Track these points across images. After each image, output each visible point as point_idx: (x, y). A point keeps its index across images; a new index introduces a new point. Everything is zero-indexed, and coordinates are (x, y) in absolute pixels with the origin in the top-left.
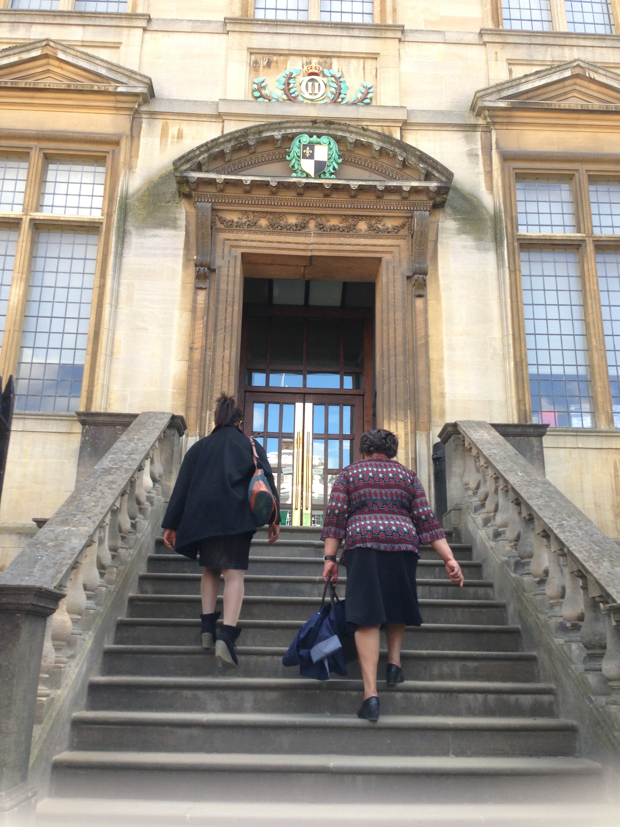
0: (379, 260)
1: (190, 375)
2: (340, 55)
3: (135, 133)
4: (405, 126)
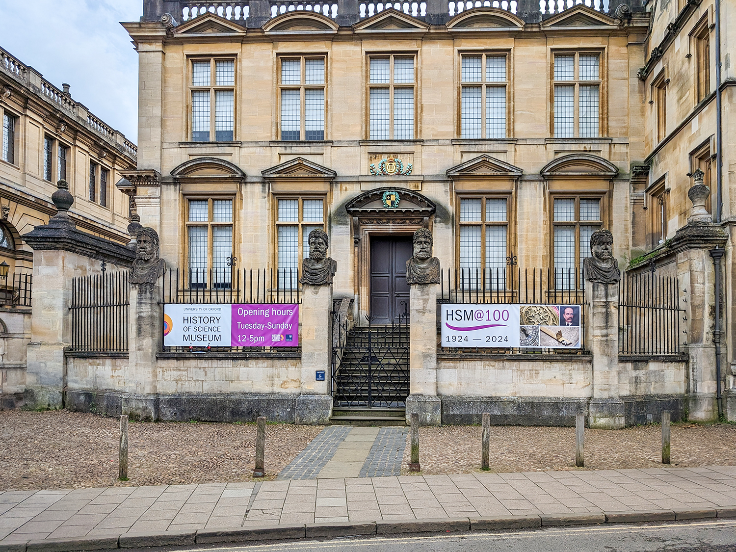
1: (354, 276)
2: (401, 153)
3: (331, 190)
4: (423, 182)
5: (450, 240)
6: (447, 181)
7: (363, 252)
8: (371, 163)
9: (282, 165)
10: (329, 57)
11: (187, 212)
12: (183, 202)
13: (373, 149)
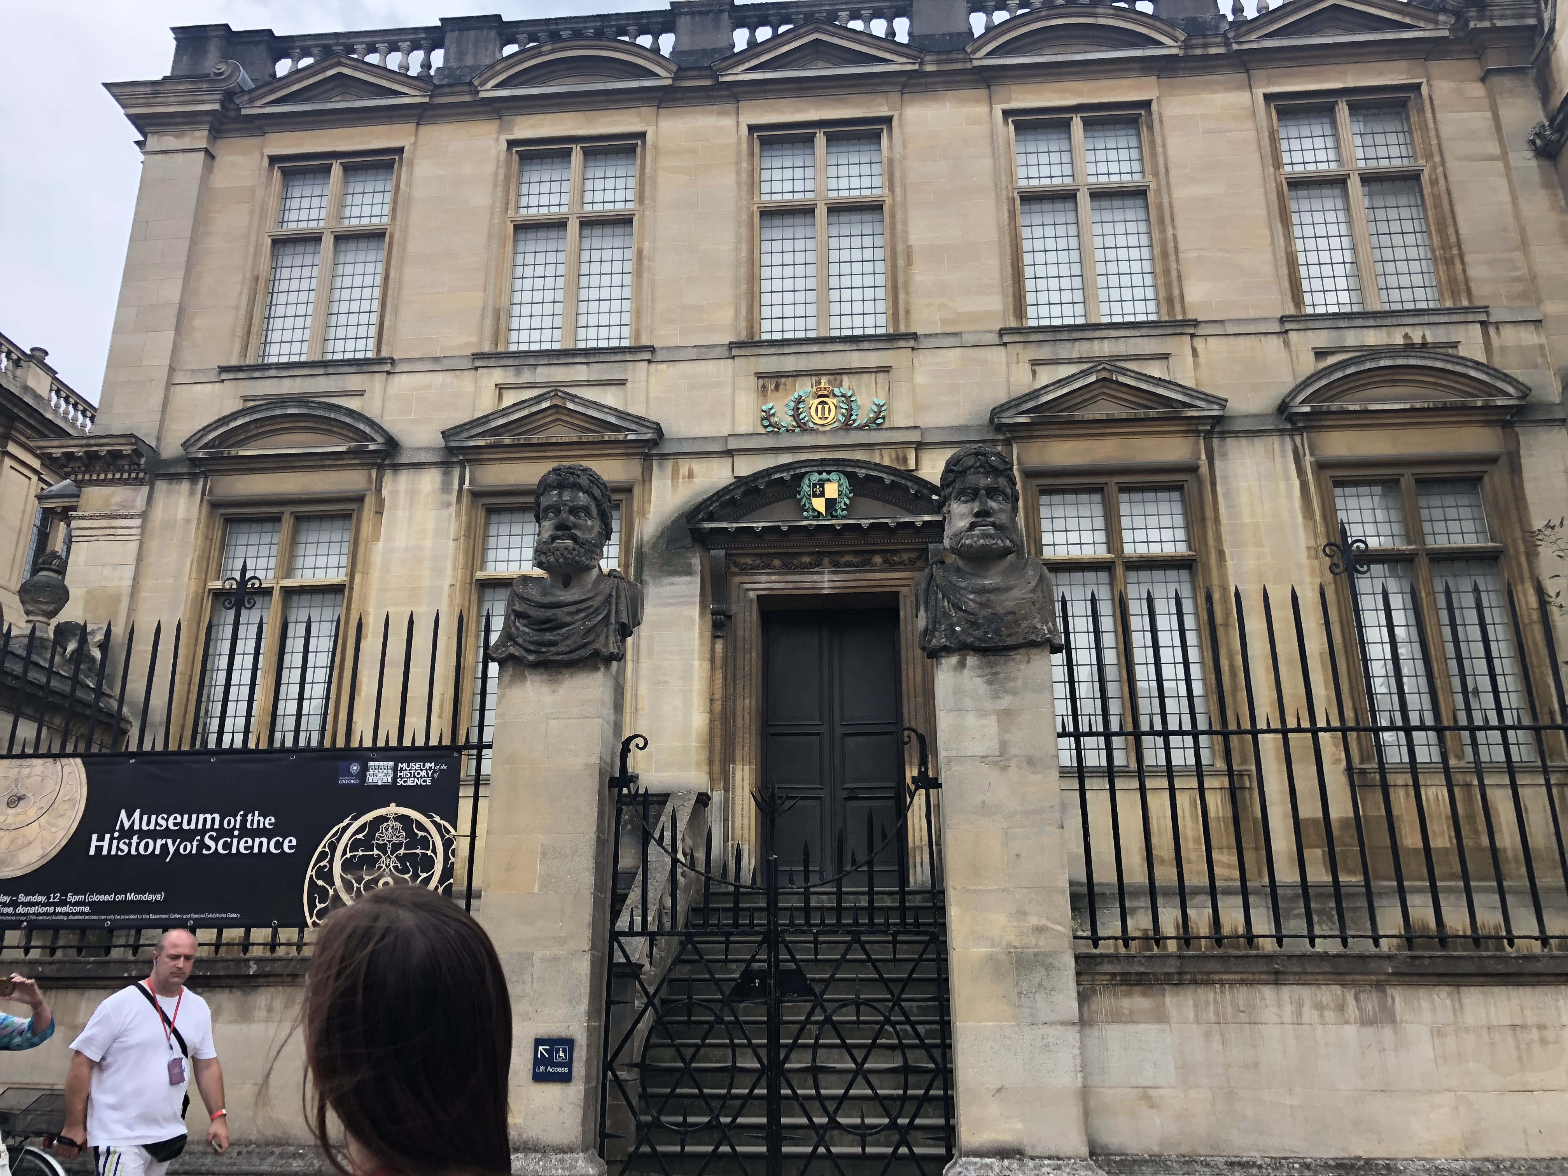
0: (897, 593)
1: (711, 730)
2: (851, 372)
3: (646, 477)
4: (919, 446)
7: (739, 654)
8: (765, 404)
9: (504, 412)
10: (649, 143)
11: (215, 554)
12: (209, 525)
13: (771, 364)
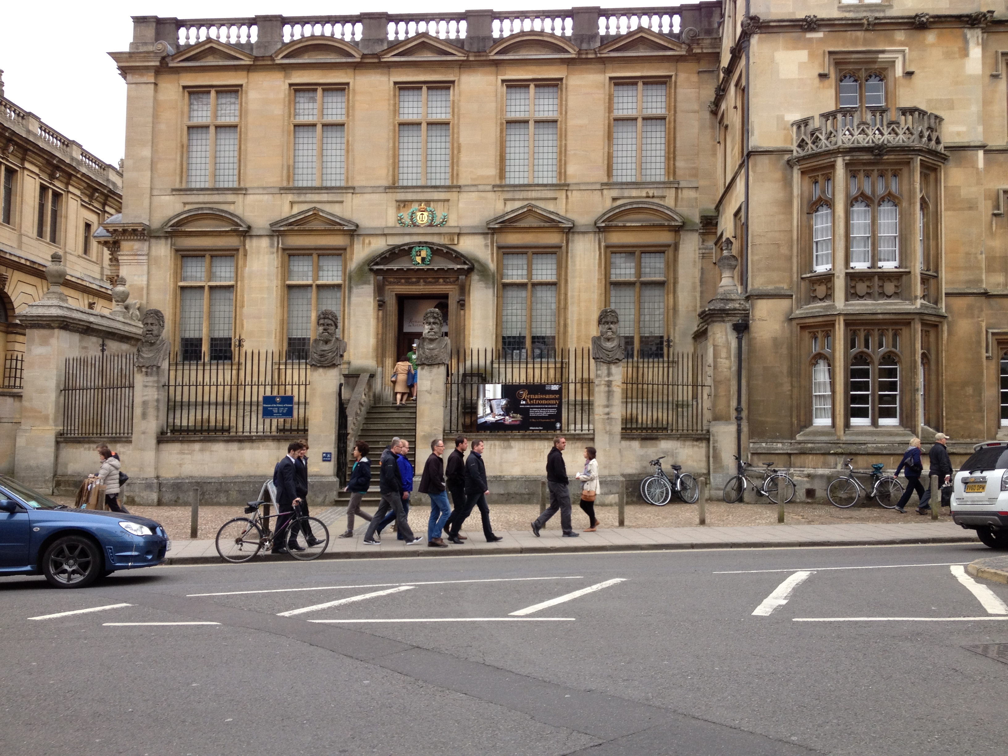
0: (448, 294)
1: (377, 345)
2: (434, 201)
3: (352, 244)
4: (459, 234)
5: (491, 302)
6: (487, 234)
7: (388, 317)
8: (399, 213)
9: (294, 216)
10: (351, 88)
11: (179, 271)
12: (176, 259)
13: (402, 196)
